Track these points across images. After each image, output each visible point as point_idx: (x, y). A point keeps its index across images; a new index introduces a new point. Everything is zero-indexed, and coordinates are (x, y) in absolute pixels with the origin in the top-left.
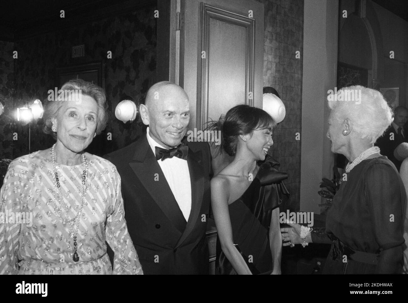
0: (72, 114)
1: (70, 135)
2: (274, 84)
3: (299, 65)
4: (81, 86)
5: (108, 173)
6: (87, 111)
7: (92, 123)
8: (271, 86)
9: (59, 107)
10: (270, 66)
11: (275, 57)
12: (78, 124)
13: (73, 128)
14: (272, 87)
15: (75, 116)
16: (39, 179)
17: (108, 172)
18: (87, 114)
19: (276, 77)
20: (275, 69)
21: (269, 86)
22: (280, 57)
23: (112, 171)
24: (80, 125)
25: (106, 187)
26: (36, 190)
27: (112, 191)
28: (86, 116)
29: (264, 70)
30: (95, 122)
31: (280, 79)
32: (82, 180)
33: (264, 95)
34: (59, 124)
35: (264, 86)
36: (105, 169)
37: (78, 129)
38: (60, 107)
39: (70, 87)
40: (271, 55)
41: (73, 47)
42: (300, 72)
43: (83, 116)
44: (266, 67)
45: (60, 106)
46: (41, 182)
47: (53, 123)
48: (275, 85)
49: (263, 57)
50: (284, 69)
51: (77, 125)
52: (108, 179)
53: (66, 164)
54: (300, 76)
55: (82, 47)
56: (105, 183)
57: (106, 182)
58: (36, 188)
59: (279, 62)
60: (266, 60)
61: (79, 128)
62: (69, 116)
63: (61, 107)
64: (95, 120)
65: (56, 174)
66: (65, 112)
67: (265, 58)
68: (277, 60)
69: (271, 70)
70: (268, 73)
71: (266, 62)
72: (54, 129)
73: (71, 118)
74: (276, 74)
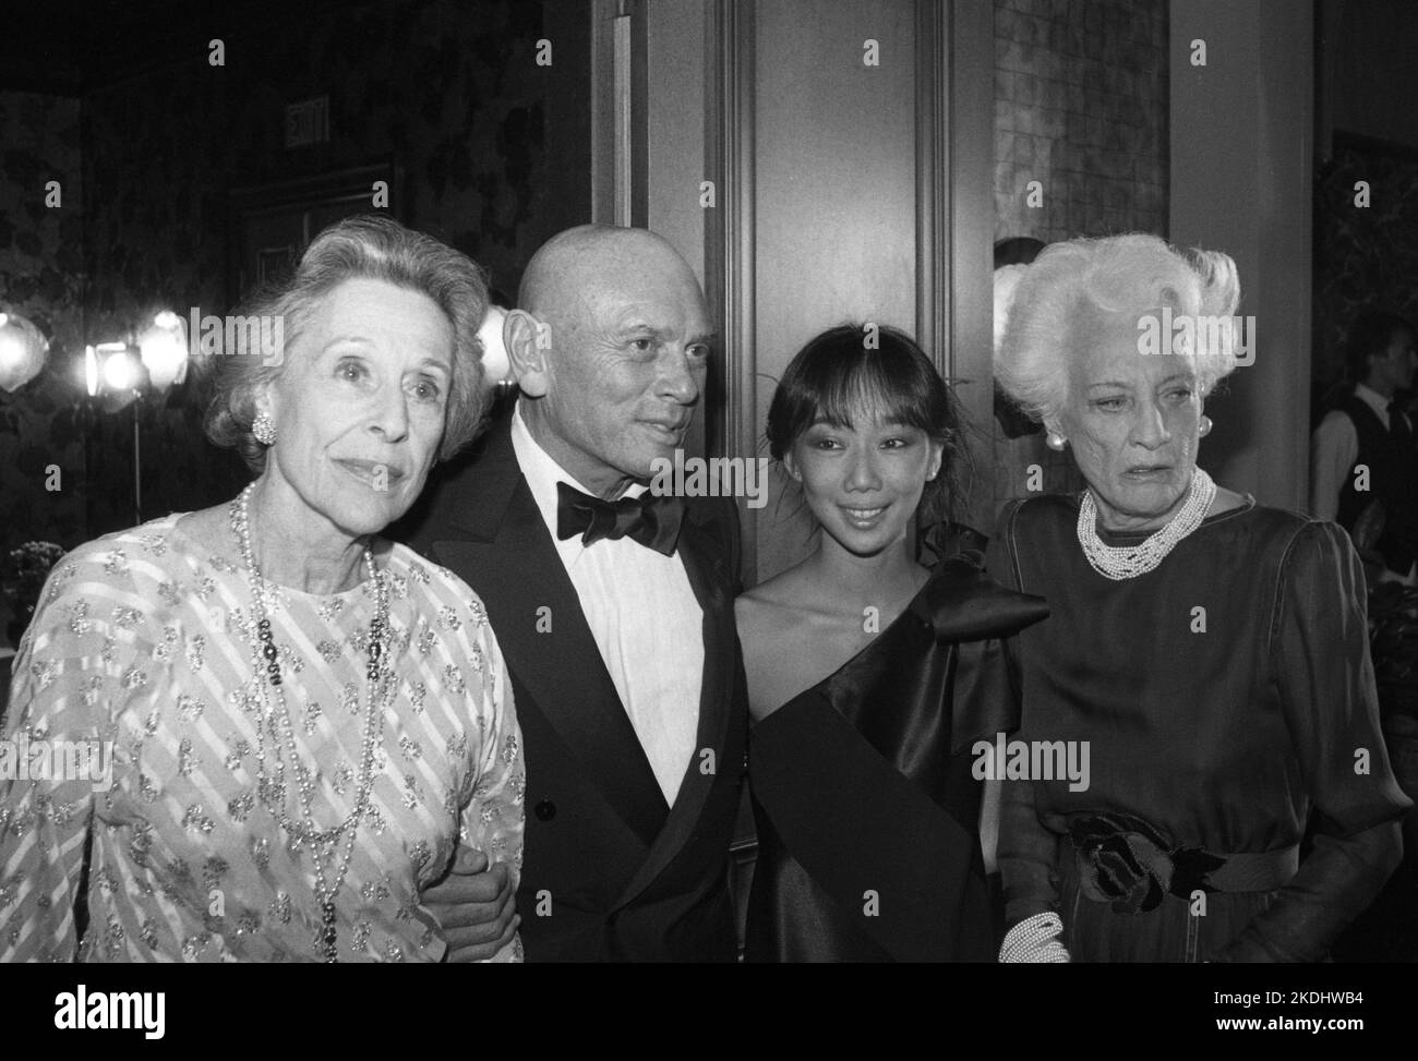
0: (353, 369)
1: (334, 461)
2: (1046, 224)
3: (1155, 148)
4: (390, 246)
5: (456, 629)
6: (415, 357)
7: (432, 409)
8: (1033, 232)
9: (291, 337)
10: (1024, 151)
11: (1048, 115)
12: (374, 413)
13: (353, 427)
14: (1036, 237)
15: (362, 378)
16: (194, 651)
17: (459, 623)
18: (412, 372)
19: (1053, 197)
20: (1047, 164)
21: (1025, 235)
22: (1070, 116)
23: (471, 621)
24: (380, 417)
25: (455, 689)
26: (179, 698)
27: (480, 703)
28: (406, 380)
29: (999, 170)
30: (439, 404)
31: (1071, 204)
32: (367, 657)
33: (998, 273)
34: (289, 409)
35: (1002, 236)
36: (445, 611)
37: (370, 433)
38: (295, 336)
39: (341, 250)
40: (1030, 107)
41: (290, 107)
42: (1156, 174)
43: (393, 377)
44: (1011, 159)
45: (296, 331)
46: (201, 663)
47: (259, 404)
48: (1050, 228)
49: (992, 114)
50: (1088, 164)
51: (370, 419)
52: (458, 653)
53: (302, 585)
54: (1157, 191)
55: (322, 106)
56: (449, 670)
57: (454, 666)
58: (176, 691)
59: (1066, 137)
60: (1011, 129)
61: (375, 429)
62: (334, 376)
63: (301, 333)
64: (442, 398)
65: (264, 626)
66: (316, 359)
67: (1002, 122)
68: (1059, 129)
69: (1030, 167)
70: (1017, 179)
71: (1010, 137)
72: (261, 431)
73: (345, 386)
74: (1054, 186)
